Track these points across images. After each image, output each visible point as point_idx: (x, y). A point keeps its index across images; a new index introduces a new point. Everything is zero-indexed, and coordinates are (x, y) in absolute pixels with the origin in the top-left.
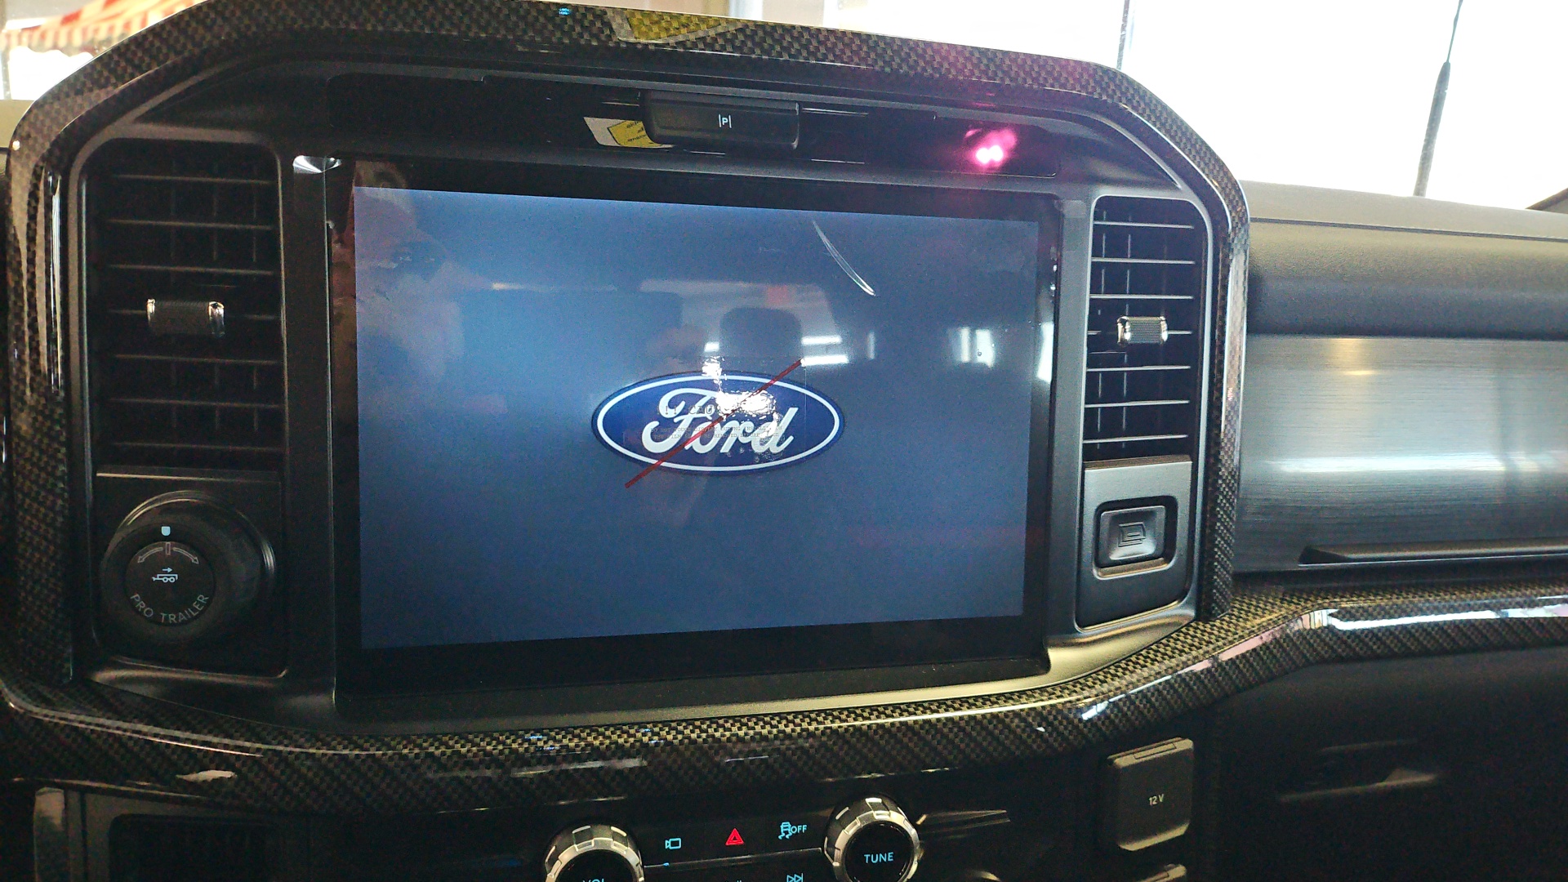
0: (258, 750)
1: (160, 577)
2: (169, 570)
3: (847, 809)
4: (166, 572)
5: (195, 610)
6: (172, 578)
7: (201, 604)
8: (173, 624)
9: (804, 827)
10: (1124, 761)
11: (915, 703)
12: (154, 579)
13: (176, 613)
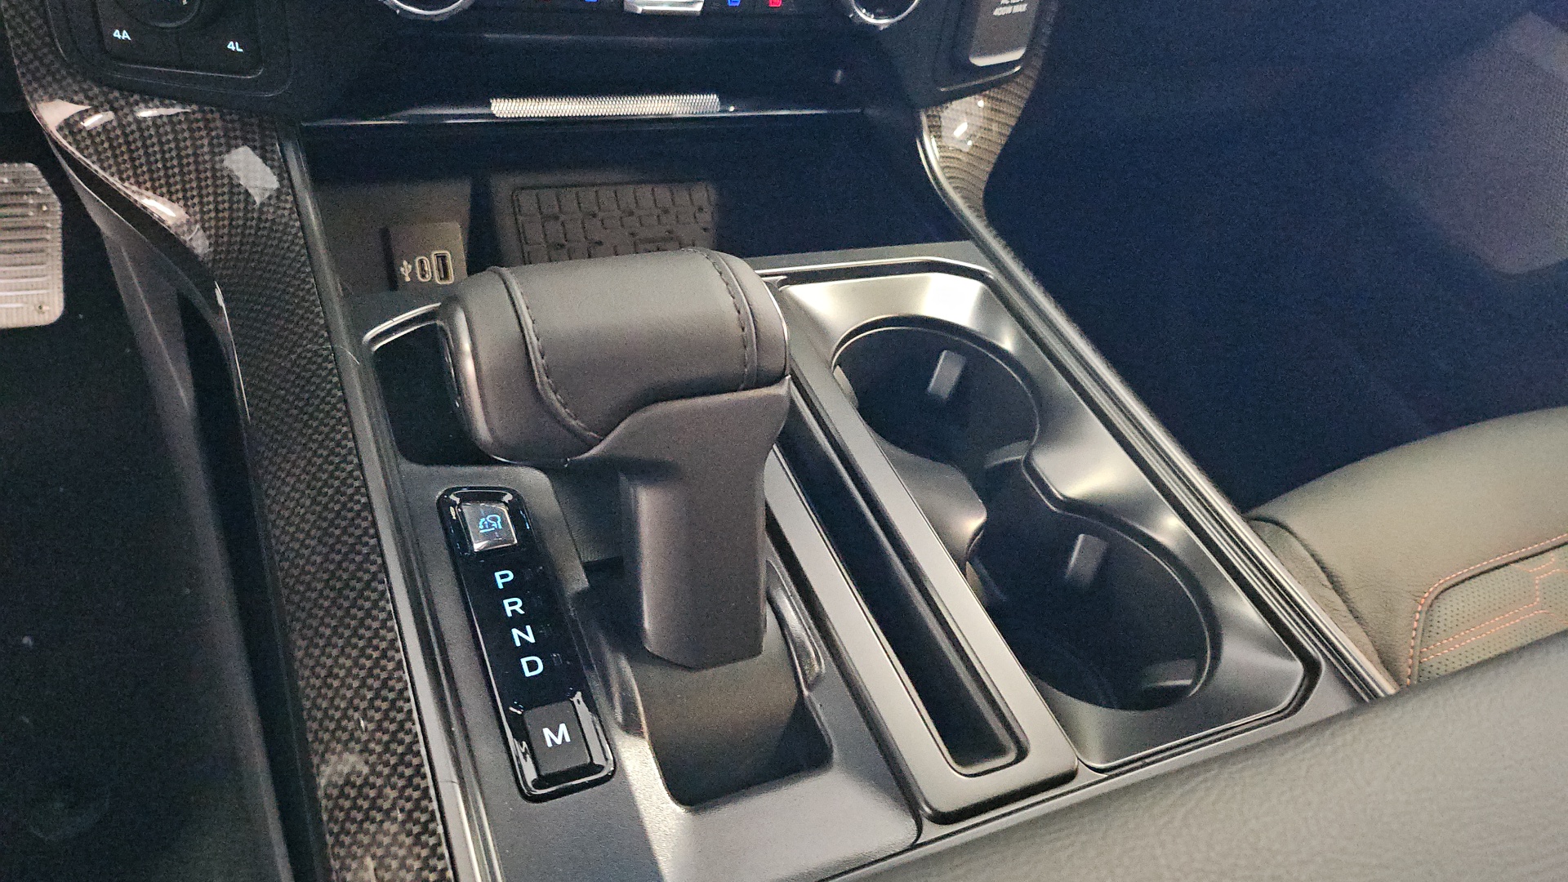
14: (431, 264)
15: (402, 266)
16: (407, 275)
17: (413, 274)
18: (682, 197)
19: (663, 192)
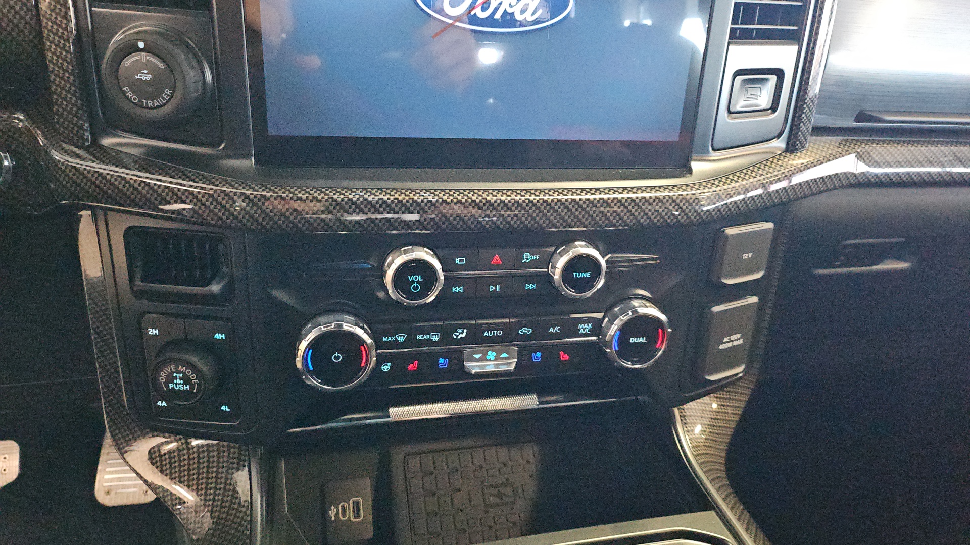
0: (211, 189)
1: (141, 76)
2: (146, 72)
3: (564, 247)
4: (143, 73)
5: (164, 99)
6: (148, 77)
7: (168, 95)
8: (151, 108)
9: (538, 257)
10: (731, 231)
11: (609, 188)
12: (137, 77)
13: (153, 100)
14: (349, 506)
15: (331, 510)
16: (333, 515)
17: (337, 515)
18: (516, 453)
19: (503, 453)
